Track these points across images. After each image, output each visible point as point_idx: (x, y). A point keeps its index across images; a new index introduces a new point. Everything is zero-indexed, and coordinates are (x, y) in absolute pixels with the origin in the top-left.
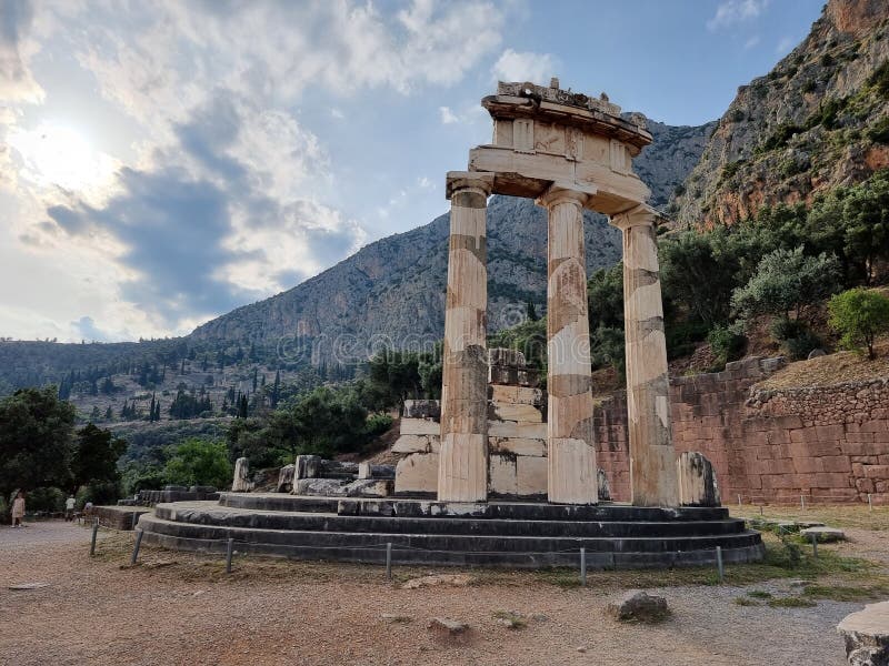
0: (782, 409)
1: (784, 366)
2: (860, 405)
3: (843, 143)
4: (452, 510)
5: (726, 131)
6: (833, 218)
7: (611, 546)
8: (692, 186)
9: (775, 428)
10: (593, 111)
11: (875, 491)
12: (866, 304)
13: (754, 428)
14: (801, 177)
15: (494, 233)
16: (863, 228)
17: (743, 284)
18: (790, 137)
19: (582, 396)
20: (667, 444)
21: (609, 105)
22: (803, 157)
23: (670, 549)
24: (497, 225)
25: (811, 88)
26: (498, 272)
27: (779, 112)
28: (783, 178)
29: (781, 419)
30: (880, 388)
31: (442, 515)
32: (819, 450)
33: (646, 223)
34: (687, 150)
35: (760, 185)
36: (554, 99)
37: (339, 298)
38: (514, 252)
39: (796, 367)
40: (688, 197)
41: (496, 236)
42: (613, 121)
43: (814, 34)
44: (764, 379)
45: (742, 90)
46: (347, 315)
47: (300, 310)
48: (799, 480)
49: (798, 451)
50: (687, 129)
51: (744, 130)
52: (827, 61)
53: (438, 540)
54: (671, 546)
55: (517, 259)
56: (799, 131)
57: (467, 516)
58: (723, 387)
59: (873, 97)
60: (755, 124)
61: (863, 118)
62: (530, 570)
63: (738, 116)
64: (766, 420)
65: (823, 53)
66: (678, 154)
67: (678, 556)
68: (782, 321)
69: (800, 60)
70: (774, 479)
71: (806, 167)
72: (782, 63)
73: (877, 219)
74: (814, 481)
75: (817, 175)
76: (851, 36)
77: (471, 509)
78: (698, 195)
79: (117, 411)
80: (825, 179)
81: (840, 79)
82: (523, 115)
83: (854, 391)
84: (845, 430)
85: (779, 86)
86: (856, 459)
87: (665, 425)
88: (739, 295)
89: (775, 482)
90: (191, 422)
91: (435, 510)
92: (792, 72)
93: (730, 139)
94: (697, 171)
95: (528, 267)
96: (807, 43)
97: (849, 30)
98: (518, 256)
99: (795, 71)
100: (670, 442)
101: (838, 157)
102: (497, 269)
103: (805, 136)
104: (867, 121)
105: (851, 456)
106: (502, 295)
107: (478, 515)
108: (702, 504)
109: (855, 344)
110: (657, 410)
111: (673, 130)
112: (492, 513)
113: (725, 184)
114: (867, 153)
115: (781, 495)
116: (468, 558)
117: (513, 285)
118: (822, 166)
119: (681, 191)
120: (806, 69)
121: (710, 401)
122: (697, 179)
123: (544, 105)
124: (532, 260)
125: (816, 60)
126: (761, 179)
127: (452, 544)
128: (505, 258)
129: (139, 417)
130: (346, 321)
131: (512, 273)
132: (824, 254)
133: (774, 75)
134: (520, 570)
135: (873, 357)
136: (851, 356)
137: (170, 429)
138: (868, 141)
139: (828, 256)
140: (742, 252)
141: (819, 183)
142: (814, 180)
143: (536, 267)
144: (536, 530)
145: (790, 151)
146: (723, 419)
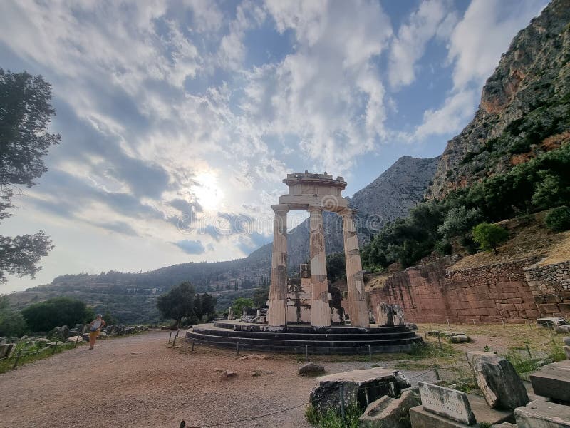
0: (460, 279)
1: (461, 259)
2: (493, 276)
3: (498, 157)
4: (271, 329)
5: (447, 157)
6: (478, 193)
7: (329, 345)
8: (436, 181)
9: (459, 288)
10: (321, 178)
11: (510, 317)
12: (486, 230)
13: (450, 288)
14: (482, 172)
16: (492, 195)
17: (442, 223)
18: (473, 157)
19: (321, 283)
20: (361, 300)
21: (327, 175)
22: (481, 164)
23: (356, 346)
25: (480, 136)
27: (468, 148)
28: (474, 174)
29: (460, 283)
30: (500, 267)
31: (267, 331)
32: (480, 297)
34: (432, 166)
35: (464, 178)
36: (307, 177)
39: (466, 259)
40: (435, 185)
42: (328, 180)
43: (477, 116)
44: (452, 265)
45: (450, 142)
48: (474, 312)
49: (470, 297)
50: (431, 159)
51: (454, 157)
52: (485, 125)
53: (261, 341)
54: (357, 344)
56: (477, 154)
57: (276, 332)
58: (437, 269)
59: (509, 136)
60: (459, 153)
61: (506, 145)
62: (294, 354)
63: (450, 152)
64: (454, 284)
65: (483, 122)
66: (429, 169)
67: (360, 349)
68: (463, 238)
69: (473, 127)
70: (463, 312)
71: (483, 168)
72: (465, 129)
73: (498, 191)
74: (481, 312)
75: (489, 171)
76: (495, 114)
77: (277, 329)
78: (439, 184)
79: (224, 287)
80: (493, 172)
81: (493, 131)
82: (297, 183)
83: (489, 269)
84: (489, 287)
85: (466, 138)
86: (498, 301)
87: (360, 292)
88: (441, 229)
89: (464, 313)
90: (249, 290)
91: (265, 329)
92: (470, 132)
93: (448, 161)
94: (437, 175)
96: (475, 120)
97: (493, 112)
99: (472, 131)
101: (497, 162)
103: (480, 156)
104: (508, 146)
105: (495, 300)
107: (280, 331)
108: (387, 326)
109: (488, 248)
110: (356, 286)
111: (425, 160)
112: (285, 330)
113: (448, 179)
114: (510, 159)
115: (467, 320)
116: (271, 348)
118: (491, 167)
119: (431, 184)
120: (476, 130)
121: (433, 276)
122: (437, 178)
123: (303, 180)
125: (480, 125)
126: (463, 175)
127: (266, 343)
129: (232, 289)
132: (474, 209)
133: (463, 134)
134: (290, 354)
135: (497, 253)
136: (487, 254)
137: (242, 293)
138: (510, 154)
139: (476, 209)
140: (442, 210)
141: (491, 173)
142: (488, 173)
144: (299, 338)
145: (474, 163)
146: (439, 284)
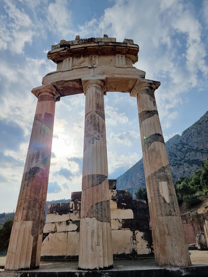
10: (98, 43)
15: (186, 143)
19: (95, 188)
20: (170, 215)
21: (108, 38)
24: (186, 140)
26: (190, 156)
33: (144, 88)
36: (77, 43)
37: (138, 174)
38: (195, 148)
41: (187, 144)
42: (110, 44)
46: (142, 179)
47: (127, 180)
55: (197, 150)
87: (168, 201)
95: (202, 152)
98: (197, 149)
100: (173, 213)
102: (190, 155)
106: (194, 164)
110: (160, 192)
117: (197, 160)
123: (72, 47)
124: (203, 150)
128: (192, 151)
130: (141, 181)
131: (196, 156)
143: (205, 152)
